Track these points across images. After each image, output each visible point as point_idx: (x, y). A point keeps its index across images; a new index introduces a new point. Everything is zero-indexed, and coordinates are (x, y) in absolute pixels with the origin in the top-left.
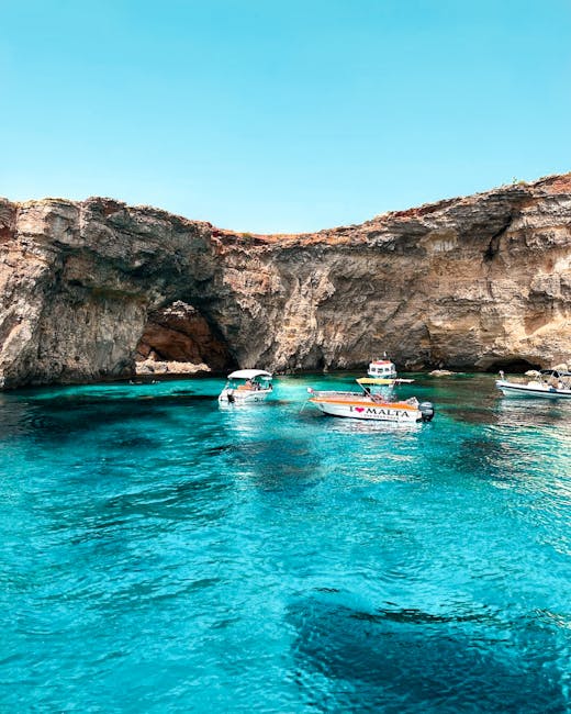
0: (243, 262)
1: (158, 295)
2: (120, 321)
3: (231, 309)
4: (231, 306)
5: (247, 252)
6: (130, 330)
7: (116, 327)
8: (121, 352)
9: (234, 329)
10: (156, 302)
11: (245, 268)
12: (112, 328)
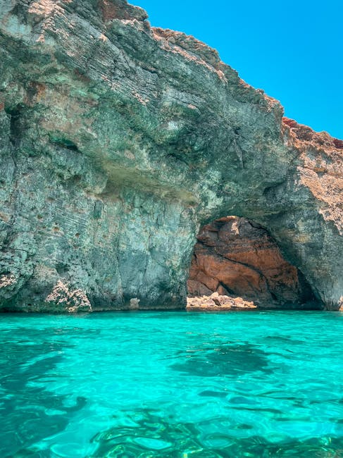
0: (323, 163)
1: (212, 195)
2: (158, 225)
3: (311, 222)
4: (309, 217)
5: (328, 152)
6: (173, 239)
7: (151, 235)
8: (159, 269)
9: (314, 248)
10: (210, 206)
11: (326, 172)
12: (146, 235)
